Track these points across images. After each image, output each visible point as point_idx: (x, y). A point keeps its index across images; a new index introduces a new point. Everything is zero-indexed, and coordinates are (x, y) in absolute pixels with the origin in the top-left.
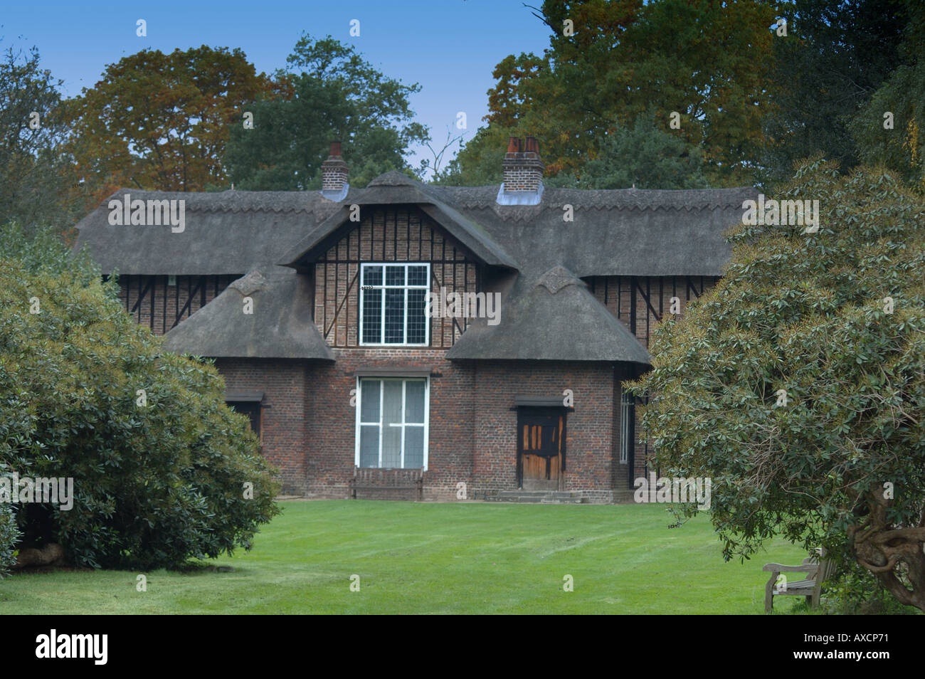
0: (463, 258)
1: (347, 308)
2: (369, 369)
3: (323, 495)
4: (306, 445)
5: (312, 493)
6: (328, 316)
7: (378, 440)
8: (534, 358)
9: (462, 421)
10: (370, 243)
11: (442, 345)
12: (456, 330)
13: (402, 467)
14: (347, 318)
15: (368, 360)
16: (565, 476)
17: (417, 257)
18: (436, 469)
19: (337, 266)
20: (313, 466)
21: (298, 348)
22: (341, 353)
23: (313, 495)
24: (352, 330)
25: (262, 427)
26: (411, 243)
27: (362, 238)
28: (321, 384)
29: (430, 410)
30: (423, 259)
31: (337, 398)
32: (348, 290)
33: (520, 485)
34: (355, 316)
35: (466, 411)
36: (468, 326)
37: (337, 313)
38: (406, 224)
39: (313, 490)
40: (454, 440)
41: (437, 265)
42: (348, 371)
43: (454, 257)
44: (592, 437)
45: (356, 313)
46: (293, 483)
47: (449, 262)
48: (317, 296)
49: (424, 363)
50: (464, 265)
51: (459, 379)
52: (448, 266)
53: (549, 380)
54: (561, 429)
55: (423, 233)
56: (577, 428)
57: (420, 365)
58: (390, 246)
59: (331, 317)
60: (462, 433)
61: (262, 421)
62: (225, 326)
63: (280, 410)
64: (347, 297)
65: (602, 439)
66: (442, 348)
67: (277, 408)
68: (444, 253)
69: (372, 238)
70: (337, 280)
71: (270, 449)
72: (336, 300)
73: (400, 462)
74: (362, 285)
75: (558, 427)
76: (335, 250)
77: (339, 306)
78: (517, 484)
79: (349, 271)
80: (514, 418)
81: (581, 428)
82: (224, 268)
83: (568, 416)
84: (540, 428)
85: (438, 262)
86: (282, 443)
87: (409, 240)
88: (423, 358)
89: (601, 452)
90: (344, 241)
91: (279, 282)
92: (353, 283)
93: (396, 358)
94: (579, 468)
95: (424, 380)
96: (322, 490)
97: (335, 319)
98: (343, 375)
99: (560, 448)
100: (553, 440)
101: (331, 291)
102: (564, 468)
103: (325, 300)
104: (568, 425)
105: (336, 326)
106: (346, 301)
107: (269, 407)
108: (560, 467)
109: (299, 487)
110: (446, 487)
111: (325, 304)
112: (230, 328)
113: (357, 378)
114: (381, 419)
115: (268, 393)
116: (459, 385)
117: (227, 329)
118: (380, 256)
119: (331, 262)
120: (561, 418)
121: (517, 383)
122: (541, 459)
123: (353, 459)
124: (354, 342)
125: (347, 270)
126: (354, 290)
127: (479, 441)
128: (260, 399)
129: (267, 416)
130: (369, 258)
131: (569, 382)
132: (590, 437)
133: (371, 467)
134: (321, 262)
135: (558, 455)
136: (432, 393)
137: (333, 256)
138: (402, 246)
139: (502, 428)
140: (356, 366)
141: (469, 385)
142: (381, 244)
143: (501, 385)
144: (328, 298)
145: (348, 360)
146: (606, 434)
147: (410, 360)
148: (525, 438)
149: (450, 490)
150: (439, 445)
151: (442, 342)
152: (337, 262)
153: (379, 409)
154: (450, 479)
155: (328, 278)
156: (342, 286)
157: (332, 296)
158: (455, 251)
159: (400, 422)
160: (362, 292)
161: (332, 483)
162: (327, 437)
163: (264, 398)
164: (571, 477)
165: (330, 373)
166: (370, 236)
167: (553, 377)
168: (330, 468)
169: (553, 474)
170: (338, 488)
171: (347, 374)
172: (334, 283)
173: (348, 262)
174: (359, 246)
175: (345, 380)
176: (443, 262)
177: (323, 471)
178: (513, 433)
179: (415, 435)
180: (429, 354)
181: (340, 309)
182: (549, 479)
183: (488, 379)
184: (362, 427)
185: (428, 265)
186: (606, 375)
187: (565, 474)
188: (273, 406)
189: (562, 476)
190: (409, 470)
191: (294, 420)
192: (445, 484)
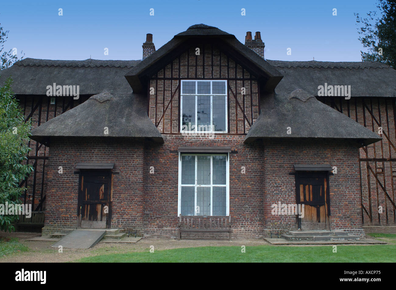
0: (249, 77)
1: (171, 109)
2: (187, 148)
3: (155, 236)
4: (144, 201)
5: (147, 234)
6: (159, 113)
7: (194, 196)
8: (313, 136)
9: (253, 182)
10: (186, 67)
11: (237, 132)
12: (246, 123)
13: (211, 215)
14: (171, 115)
15: (186, 142)
16: (330, 220)
17: (218, 76)
18: (235, 216)
19: (164, 81)
20: (147, 214)
21: (141, 131)
22: (168, 137)
23: (148, 235)
24: (175, 123)
25: (112, 187)
26: (214, 68)
27: (182, 64)
28: (153, 158)
29: (230, 176)
30: (222, 77)
31: (165, 168)
32: (172, 97)
33: (299, 227)
34: (177, 113)
35: (254, 176)
36: (254, 120)
37: (164, 112)
38: (210, 56)
39: (147, 232)
40: (247, 196)
41: (232, 81)
42: (172, 149)
43: (243, 76)
44: (347, 192)
45: (177, 111)
46: (134, 227)
47: (240, 79)
48: (151, 100)
49: (225, 144)
50: (249, 82)
51: (250, 154)
52: (239, 82)
53: (315, 154)
54: (326, 186)
55: (222, 61)
56: (336, 186)
57: (222, 145)
58: (200, 69)
59: (160, 114)
60: (253, 191)
61: (112, 183)
62: (87, 118)
63: (126, 176)
64: (171, 101)
65: (354, 194)
66: (237, 134)
67: (123, 174)
68: (236, 74)
69: (188, 64)
70: (164, 90)
71: (118, 203)
72: (164, 103)
73: (210, 211)
74: (181, 94)
75: (323, 186)
76: (163, 71)
77: (166, 107)
78: (297, 225)
79: (173, 85)
80: (292, 179)
81: (339, 186)
82: (86, 91)
83: (330, 178)
84: (311, 186)
85: (233, 79)
86: (126, 199)
87: (212, 66)
88: (224, 140)
89: (353, 202)
90: (169, 66)
91: (121, 97)
92: (175, 92)
93: (205, 141)
94: (339, 213)
95: (226, 155)
96: (154, 232)
97: (163, 116)
98: (169, 152)
99: (325, 200)
100: (321, 195)
101: (160, 97)
102: (329, 214)
103: (156, 103)
104: (330, 184)
105: (164, 120)
106: (170, 104)
107: (118, 173)
108: (327, 213)
109: (140, 230)
110: (243, 229)
111: (156, 106)
112: (91, 119)
113: (179, 153)
114: (196, 182)
115: (117, 164)
116: (249, 159)
117: (89, 120)
118: (194, 76)
119: (161, 79)
120: (325, 179)
121: (293, 156)
122: (313, 208)
123: (176, 210)
124: (176, 130)
125: (172, 84)
126: (176, 97)
127: (269, 196)
128: (112, 168)
129: (116, 180)
130: (186, 77)
131: (329, 155)
132: (346, 192)
133: (189, 215)
134: (153, 79)
135: (324, 205)
136: (230, 164)
137: (162, 75)
138: (208, 69)
139: (284, 187)
140: (178, 146)
141: (256, 159)
142: (194, 68)
143: (283, 158)
144: (158, 102)
145: (172, 142)
146: (356, 190)
147: (215, 142)
148: (301, 193)
149: (246, 230)
150: (236, 199)
151: (237, 130)
152: (165, 79)
153: (194, 175)
154: (245, 223)
155: (159, 89)
156: (168, 94)
157: (162, 100)
158: (243, 72)
159: (210, 184)
160: (181, 97)
161: (161, 227)
162: (157, 195)
163: (115, 167)
164: (334, 220)
165: (160, 151)
166: (186, 63)
167: (318, 152)
168: (160, 216)
169: (322, 219)
170: (167, 230)
171: (171, 152)
172: (162, 92)
173: (172, 79)
174: (179, 69)
175: (170, 156)
176: (236, 79)
177: (155, 218)
178: (292, 190)
179: (220, 193)
180: (228, 138)
181: (167, 108)
182: (319, 222)
183: (273, 153)
184: (182, 188)
185: (226, 81)
186: (353, 150)
187: (330, 218)
188: (120, 173)
189: (329, 219)
190: (216, 218)
191: (136, 182)
192: (242, 227)
